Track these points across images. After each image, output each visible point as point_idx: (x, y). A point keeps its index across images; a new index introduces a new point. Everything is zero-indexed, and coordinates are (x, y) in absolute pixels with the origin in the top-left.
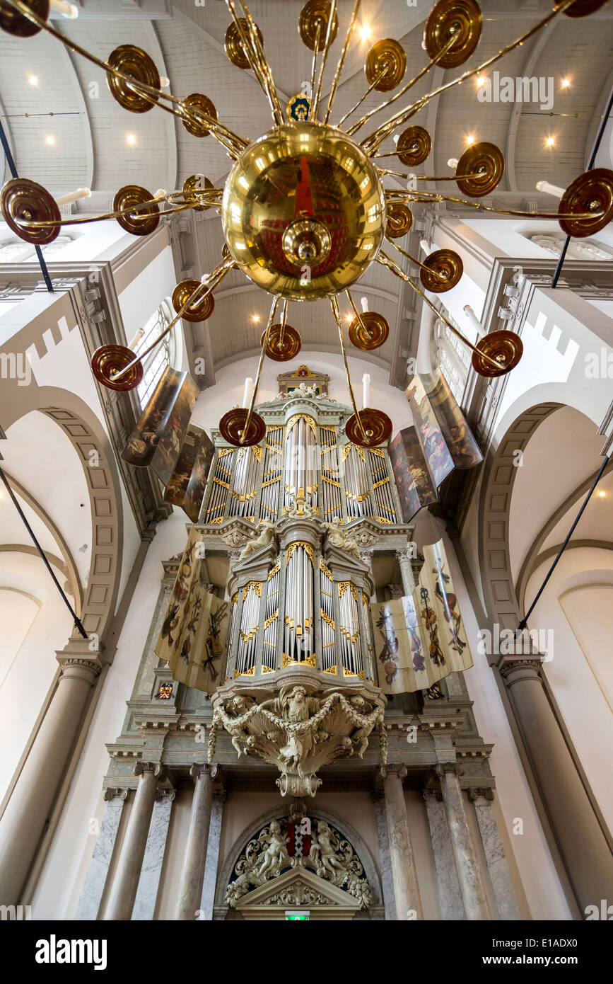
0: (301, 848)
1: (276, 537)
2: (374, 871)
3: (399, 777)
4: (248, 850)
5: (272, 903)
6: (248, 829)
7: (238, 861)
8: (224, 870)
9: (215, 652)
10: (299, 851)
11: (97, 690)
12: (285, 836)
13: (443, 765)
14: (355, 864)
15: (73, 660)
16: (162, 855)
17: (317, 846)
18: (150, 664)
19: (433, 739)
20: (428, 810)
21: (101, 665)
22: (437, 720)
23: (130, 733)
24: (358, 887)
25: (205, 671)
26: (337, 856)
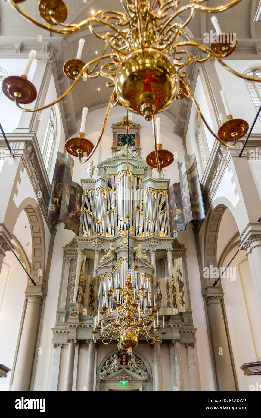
0: (125, 362)
1: (115, 254)
2: (150, 369)
3: (159, 343)
4: (107, 363)
5: (115, 378)
6: (106, 356)
7: (103, 366)
8: (99, 369)
9: (93, 299)
10: (124, 363)
11: (43, 306)
12: (119, 359)
13: (175, 340)
14: (144, 367)
15: (32, 295)
16: (77, 365)
17: (131, 362)
18: (63, 295)
19: (172, 330)
20: (171, 350)
21: (43, 296)
22: (174, 324)
23: (59, 324)
24: (144, 374)
25: (90, 307)
26: (137, 365)
